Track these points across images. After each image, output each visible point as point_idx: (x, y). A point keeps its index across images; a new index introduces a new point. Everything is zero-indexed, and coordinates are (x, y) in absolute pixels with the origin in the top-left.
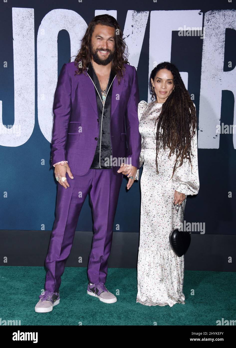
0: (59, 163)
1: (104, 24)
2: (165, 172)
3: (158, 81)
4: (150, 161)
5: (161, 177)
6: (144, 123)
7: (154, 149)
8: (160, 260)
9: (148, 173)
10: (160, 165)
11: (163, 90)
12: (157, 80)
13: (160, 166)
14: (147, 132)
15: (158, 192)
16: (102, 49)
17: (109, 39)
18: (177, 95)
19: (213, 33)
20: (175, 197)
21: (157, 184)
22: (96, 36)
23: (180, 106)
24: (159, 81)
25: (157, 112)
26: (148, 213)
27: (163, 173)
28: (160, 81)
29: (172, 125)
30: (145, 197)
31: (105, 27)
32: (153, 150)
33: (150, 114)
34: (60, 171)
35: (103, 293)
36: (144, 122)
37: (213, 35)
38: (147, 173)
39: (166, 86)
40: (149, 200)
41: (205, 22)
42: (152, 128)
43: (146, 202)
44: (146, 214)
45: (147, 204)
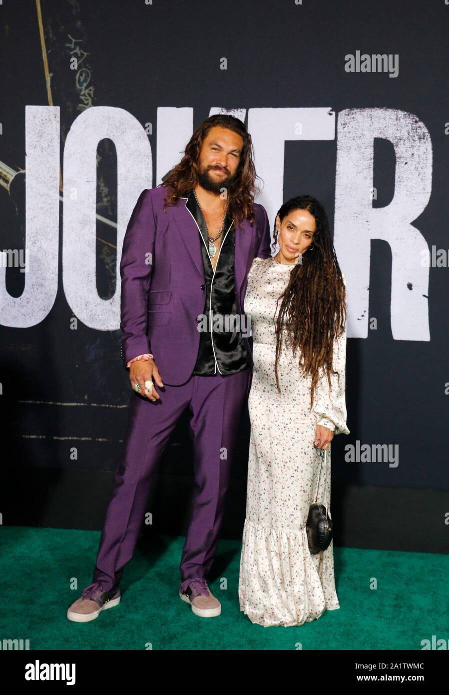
0: (139, 357)
1: (227, 127)
2: (290, 385)
3: (289, 228)
4: (263, 364)
7: (271, 344)
8: (276, 545)
9: (259, 386)
10: (282, 372)
12: (287, 225)
13: (282, 375)
14: (260, 313)
15: (276, 421)
16: (217, 168)
17: (231, 153)
19: (353, 144)
21: (275, 406)
22: (211, 144)
25: (278, 280)
27: (287, 387)
28: (291, 227)
31: (228, 131)
32: (269, 346)
34: (141, 371)
35: (199, 597)
36: (255, 296)
37: (353, 148)
39: (301, 240)
41: (340, 127)
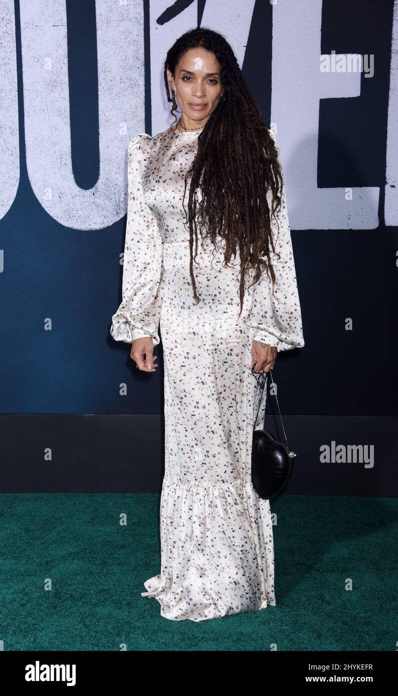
3: (186, 79)
5: (210, 307)
6: (158, 182)
10: (208, 276)
11: (199, 101)
13: (208, 280)
14: (167, 201)
18: (230, 112)
20: (255, 354)
23: (238, 138)
24: (187, 77)
25: (186, 153)
26: (182, 398)
29: (229, 186)
30: (171, 360)
33: (170, 159)
38: (174, 302)
39: (206, 89)
40: (182, 366)
42: (180, 191)
43: (174, 371)
44: (177, 401)
45: (177, 375)
